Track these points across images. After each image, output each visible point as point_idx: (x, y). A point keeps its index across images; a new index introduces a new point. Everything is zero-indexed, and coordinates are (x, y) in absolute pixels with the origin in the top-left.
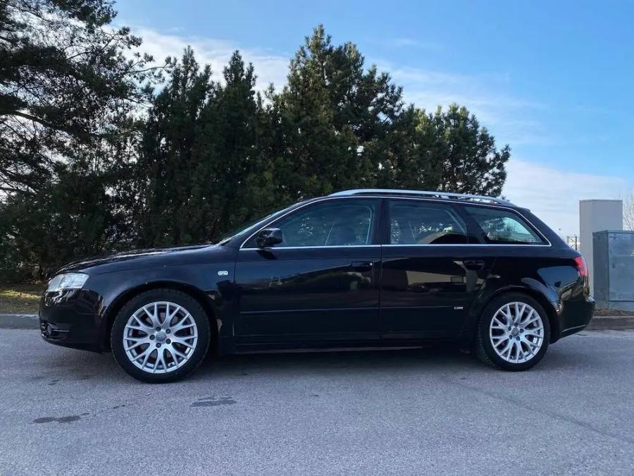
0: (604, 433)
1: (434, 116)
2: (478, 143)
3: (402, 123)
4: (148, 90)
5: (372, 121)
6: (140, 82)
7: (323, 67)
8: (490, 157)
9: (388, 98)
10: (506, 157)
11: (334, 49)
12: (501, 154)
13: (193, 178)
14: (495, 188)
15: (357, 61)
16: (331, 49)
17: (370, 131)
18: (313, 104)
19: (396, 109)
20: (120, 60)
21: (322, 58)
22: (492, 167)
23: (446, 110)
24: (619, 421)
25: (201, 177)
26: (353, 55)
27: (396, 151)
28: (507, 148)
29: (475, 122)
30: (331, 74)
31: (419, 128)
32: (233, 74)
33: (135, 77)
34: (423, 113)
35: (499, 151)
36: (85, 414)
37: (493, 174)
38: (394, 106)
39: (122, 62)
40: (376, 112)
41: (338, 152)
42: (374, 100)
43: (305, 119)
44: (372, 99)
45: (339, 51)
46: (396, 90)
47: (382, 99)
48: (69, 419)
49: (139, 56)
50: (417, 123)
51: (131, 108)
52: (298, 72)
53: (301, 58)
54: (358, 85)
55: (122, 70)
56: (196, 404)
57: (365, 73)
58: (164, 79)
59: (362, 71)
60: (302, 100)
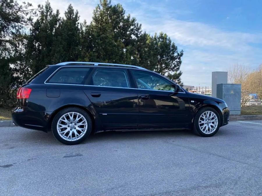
0: (229, 159)
1: (154, 37)
2: (171, 49)
3: (141, 39)
4: (30, 19)
5: (129, 38)
6: (26, 16)
7: (108, 14)
8: (176, 54)
9: (135, 28)
10: (182, 55)
11: (113, 6)
12: (180, 54)
13: (53, 60)
14: (177, 67)
15: (122, 12)
16: (111, 6)
17: (128, 42)
18: (105, 29)
19: (139, 33)
20: (16, 5)
21: (107, 10)
22: (176, 59)
23: (158, 35)
24: (234, 155)
25: (56, 60)
26: (121, 9)
27: (139, 51)
28: (182, 51)
29: (170, 40)
30: (111, 17)
31: (148, 42)
32: (69, 15)
33: (24, 13)
34: (149, 36)
35: (179, 52)
36: (15, 163)
37: (177, 62)
38: (138, 32)
39: (17, 6)
40: (130, 34)
41: (117, 50)
42: (130, 29)
43: (102, 36)
44: (129, 29)
45: (114, 8)
46: (139, 25)
47: (133, 29)
48: (7, 166)
49: (25, 3)
50: (147, 40)
51: (22, 27)
52: (97, 16)
53: (98, 10)
54: (123, 22)
55: (16, 10)
56: (65, 157)
57: (126, 18)
58: (37, 15)
59: (124, 16)
60: (100, 27)
